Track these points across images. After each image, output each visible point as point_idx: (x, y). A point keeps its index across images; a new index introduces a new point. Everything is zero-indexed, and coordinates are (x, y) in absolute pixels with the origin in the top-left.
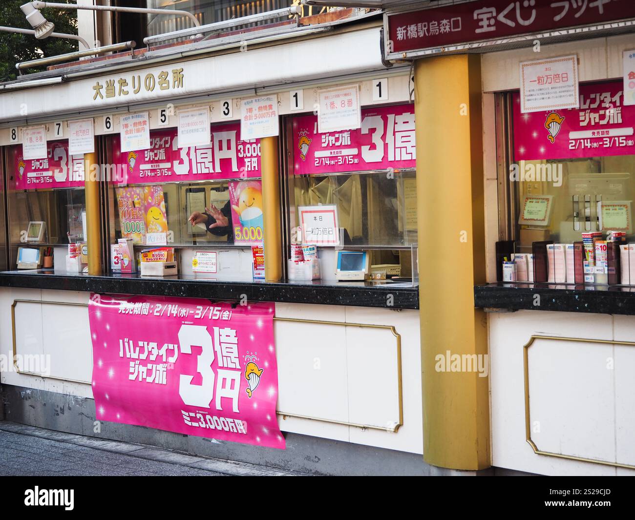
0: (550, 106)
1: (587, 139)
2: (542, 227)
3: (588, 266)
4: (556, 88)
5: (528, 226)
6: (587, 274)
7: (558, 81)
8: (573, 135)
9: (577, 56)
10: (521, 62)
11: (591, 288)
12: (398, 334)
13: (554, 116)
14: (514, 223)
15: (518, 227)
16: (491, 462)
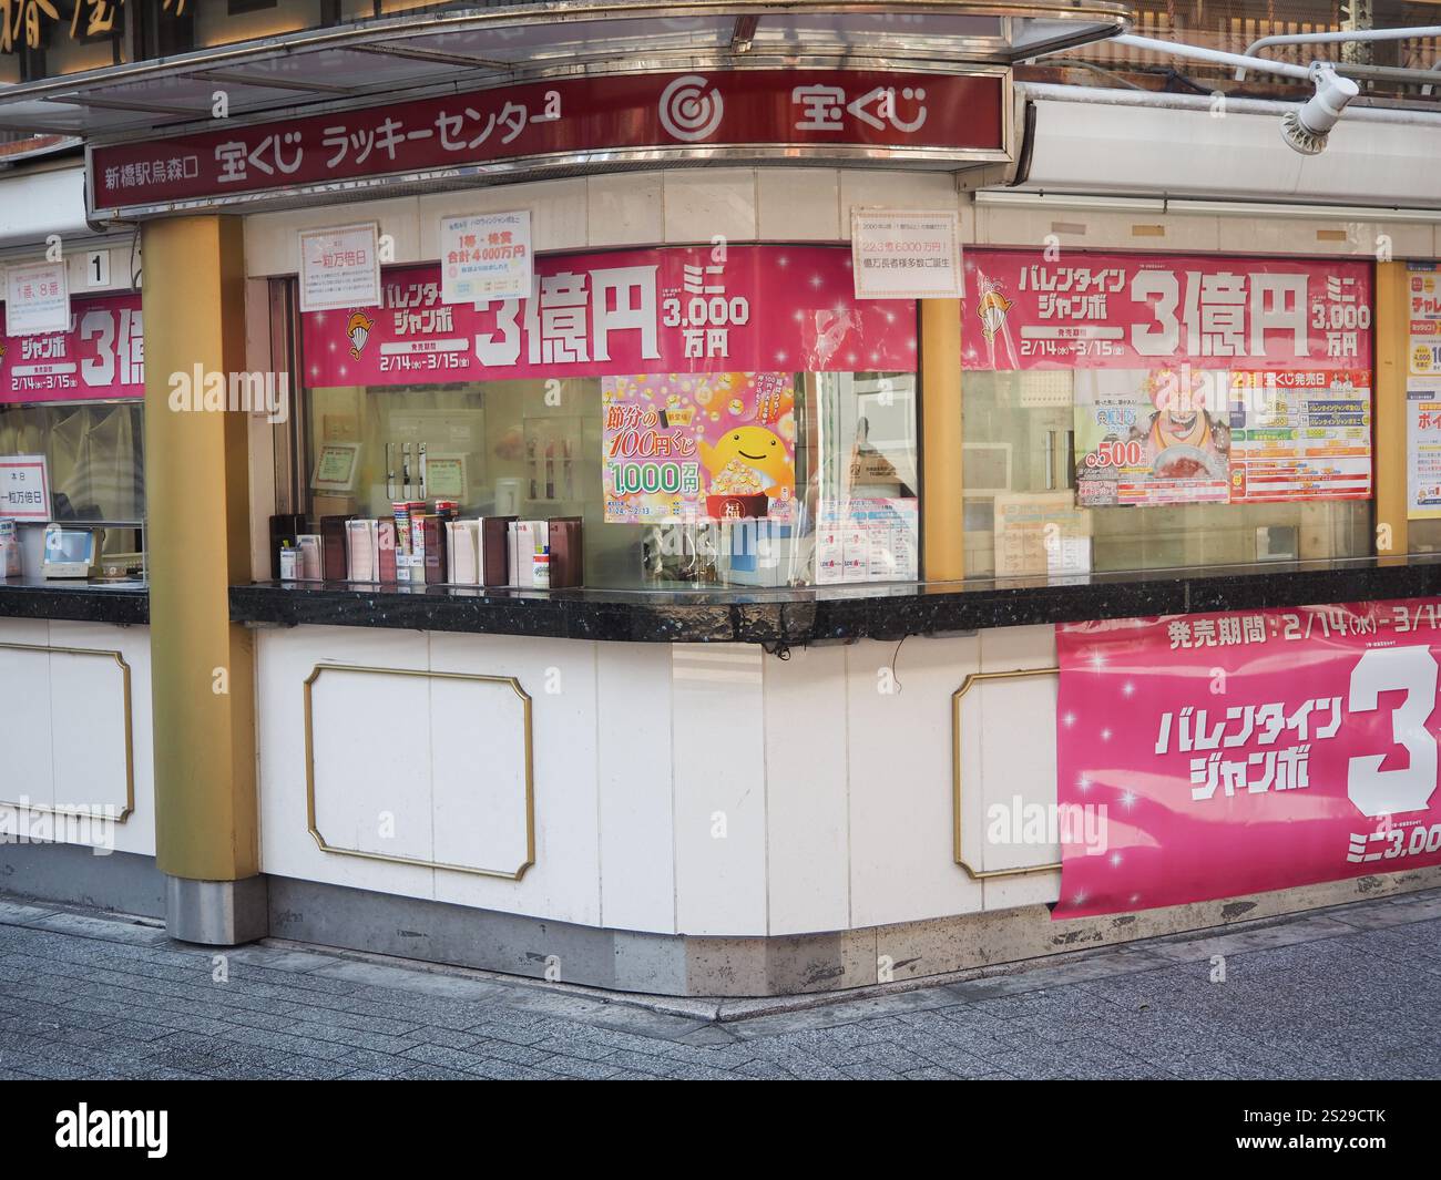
0: (352, 302)
1: (405, 355)
2: (346, 492)
3: (402, 554)
4: (348, 274)
5: (328, 491)
6: (401, 568)
7: (351, 262)
8: (387, 348)
9: (378, 225)
10: (299, 230)
11: (406, 590)
12: (126, 665)
13: (358, 318)
14: (303, 486)
15: (310, 493)
16: (260, 866)
